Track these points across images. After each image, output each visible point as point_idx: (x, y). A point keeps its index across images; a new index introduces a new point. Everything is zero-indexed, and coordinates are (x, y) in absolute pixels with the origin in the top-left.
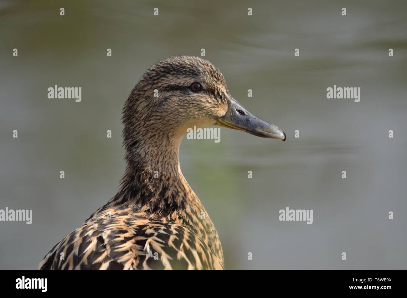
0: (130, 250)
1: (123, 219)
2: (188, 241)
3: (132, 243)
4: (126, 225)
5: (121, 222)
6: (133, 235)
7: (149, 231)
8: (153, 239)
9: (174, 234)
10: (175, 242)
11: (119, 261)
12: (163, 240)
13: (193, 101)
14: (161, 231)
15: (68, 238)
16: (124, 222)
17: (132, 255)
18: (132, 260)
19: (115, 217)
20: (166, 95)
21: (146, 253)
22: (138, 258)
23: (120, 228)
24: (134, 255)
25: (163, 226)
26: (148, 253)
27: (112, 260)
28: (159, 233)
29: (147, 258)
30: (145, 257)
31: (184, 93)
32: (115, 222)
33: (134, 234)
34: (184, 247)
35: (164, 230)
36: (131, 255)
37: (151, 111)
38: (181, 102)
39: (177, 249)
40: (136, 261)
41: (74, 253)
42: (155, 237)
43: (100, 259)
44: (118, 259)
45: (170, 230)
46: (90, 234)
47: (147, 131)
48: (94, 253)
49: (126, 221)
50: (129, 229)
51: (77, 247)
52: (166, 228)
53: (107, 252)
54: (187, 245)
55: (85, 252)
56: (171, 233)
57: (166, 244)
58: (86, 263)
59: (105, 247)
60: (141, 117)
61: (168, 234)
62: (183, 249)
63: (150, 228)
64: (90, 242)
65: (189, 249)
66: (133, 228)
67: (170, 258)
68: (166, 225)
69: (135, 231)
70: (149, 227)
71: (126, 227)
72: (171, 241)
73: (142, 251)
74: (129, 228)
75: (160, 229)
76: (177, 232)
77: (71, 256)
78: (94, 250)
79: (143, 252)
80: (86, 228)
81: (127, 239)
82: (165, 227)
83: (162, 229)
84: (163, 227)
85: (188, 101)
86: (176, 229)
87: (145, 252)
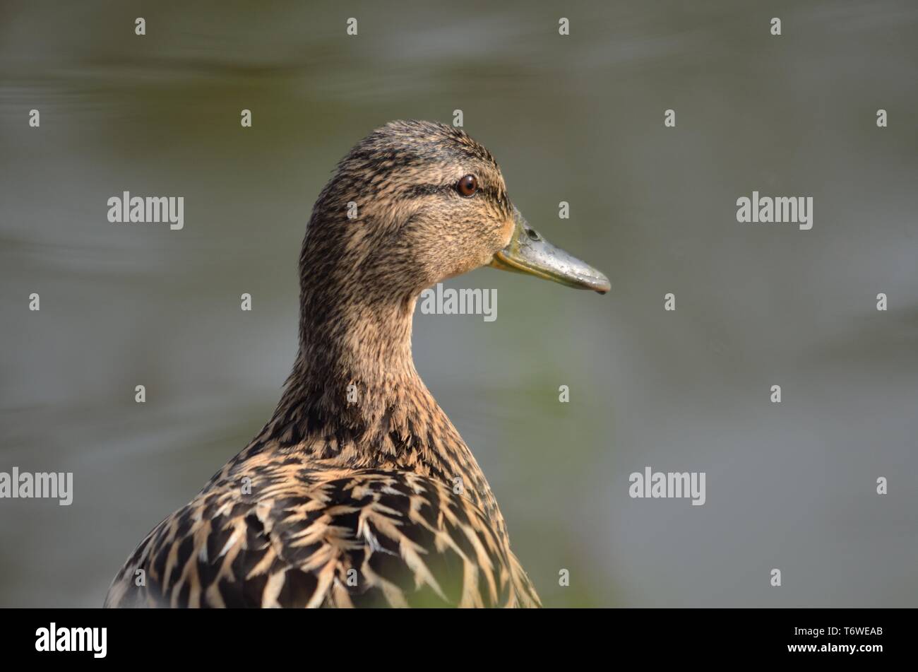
0: (323, 541)
1: (291, 471)
2: (451, 507)
3: (325, 523)
4: (302, 484)
5: (290, 478)
6: (324, 506)
7: (359, 492)
8: (373, 510)
9: (417, 492)
10: (424, 511)
11: (305, 568)
12: (396, 509)
13: (467, 216)
14: (388, 490)
15: (173, 525)
16: (296, 477)
17: (331, 552)
18: (333, 563)
19: (273, 470)
20: (410, 208)
21: (363, 544)
22: (347, 557)
23: (292, 493)
24: (335, 552)
25: (389, 477)
26: (368, 544)
27: (290, 567)
28: (383, 493)
29: (368, 556)
30: (362, 553)
31: (447, 199)
32: (278, 480)
33: (327, 503)
34: (446, 520)
35: (393, 486)
36: (329, 550)
37: (379, 245)
38: (447, 220)
39: (431, 529)
40: (343, 565)
41: (198, 559)
42: (375, 505)
43: (262, 567)
44: (303, 564)
45: (407, 484)
46: (227, 513)
47: (368, 290)
48: (244, 553)
49: (298, 474)
50: (312, 492)
51: (202, 542)
52: (395, 482)
53: (275, 549)
54: (451, 516)
55: (223, 553)
56: (409, 491)
57: (405, 518)
58: (232, 578)
59: (267, 538)
60: (355, 261)
61: (405, 495)
62: (444, 527)
63: (361, 484)
64: (232, 530)
65: (457, 526)
66: (319, 488)
67: (421, 549)
68: (393, 474)
69: (328, 495)
70: (356, 483)
71: (303, 489)
72: (416, 510)
73: (353, 538)
74: (310, 490)
75: (384, 484)
76: (423, 489)
77: (190, 564)
78: (245, 546)
79: (356, 542)
80: (212, 500)
81: (313, 516)
82: (392, 478)
83: (389, 485)
84: (389, 481)
85: (461, 218)
86: (418, 483)
87: (361, 542)
